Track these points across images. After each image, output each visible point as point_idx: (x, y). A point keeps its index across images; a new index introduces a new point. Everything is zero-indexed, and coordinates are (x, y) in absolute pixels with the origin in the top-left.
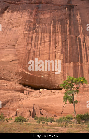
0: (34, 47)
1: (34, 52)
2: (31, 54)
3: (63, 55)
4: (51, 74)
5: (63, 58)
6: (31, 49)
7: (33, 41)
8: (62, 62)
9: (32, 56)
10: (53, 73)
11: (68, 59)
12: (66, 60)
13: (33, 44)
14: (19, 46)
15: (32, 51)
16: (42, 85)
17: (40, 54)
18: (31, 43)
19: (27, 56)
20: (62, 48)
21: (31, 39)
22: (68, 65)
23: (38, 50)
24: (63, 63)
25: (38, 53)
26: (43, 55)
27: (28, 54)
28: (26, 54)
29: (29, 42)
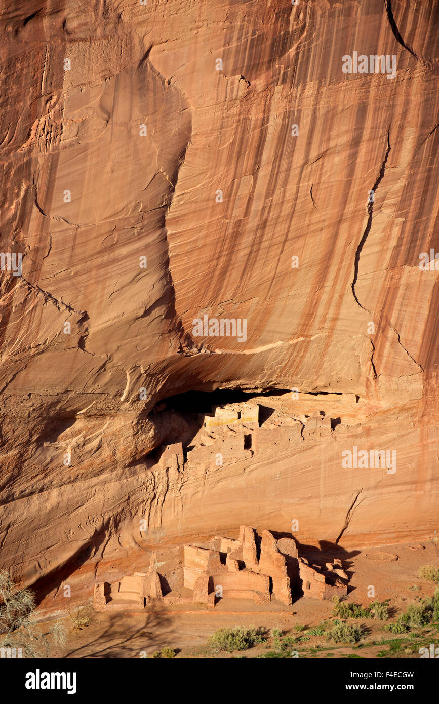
0: (267, 197)
1: (263, 225)
2: (246, 241)
3: (404, 223)
4: (313, 332)
5: (400, 240)
6: (246, 214)
7: (268, 154)
8: (386, 262)
9: (247, 251)
10: (322, 328)
11: (422, 244)
12: (410, 250)
13: (264, 172)
15: (252, 223)
17: (291, 235)
18: (254, 173)
19: (223, 260)
20: (411, 176)
21: (255, 144)
22: (414, 280)
23: (286, 209)
24: (393, 266)
25: (281, 229)
26: (302, 236)
27: (226, 246)
28: (218, 250)
29: (245, 166)
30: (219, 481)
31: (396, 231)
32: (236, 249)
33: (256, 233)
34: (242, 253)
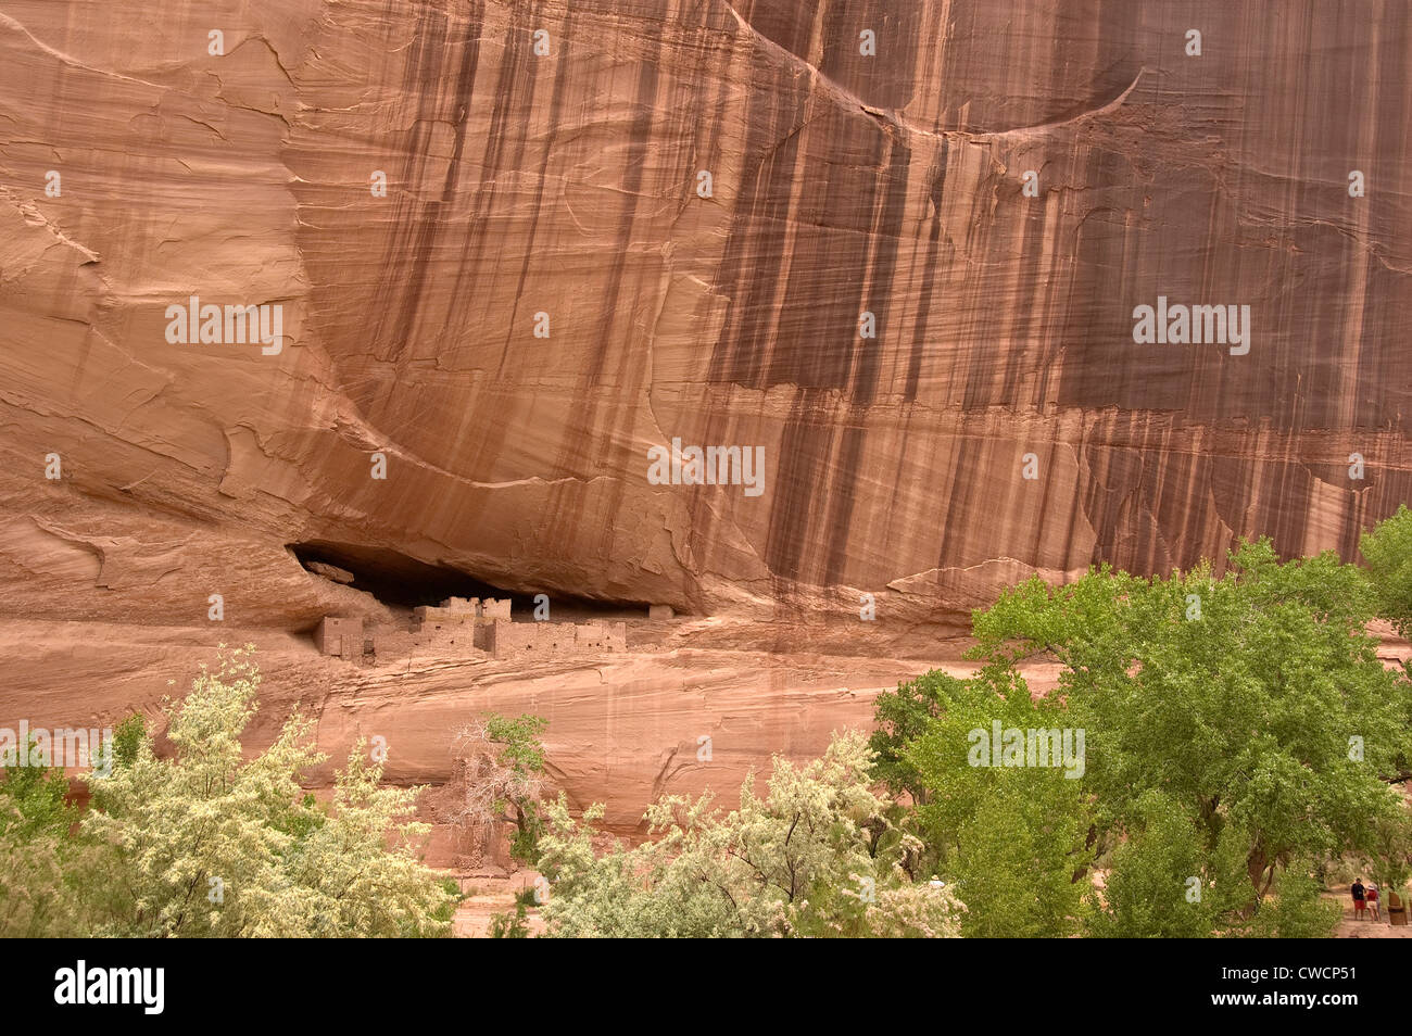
0: (485, 177)
1: (481, 228)
2: (449, 248)
3: (730, 305)
4: (590, 470)
5: (724, 334)
6: (448, 193)
7: (480, 98)
8: (704, 369)
9: (454, 269)
10: (604, 465)
11: (760, 351)
12: (740, 358)
13: (477, 127)
14: (327, 131)
15: (460, 216)
16: (467, 558)
17: (534, 264)
18: (458, 122)
19: (407, 271)
20: (736, 224)
21: (455, 69)
22: (750, 410)
23: (522, 211)
24: (714, 379)
25: (514, 246)
26: (556, 273)
27: (412, 246)
28: (397, 247)
29: (438, 102)
30: (426, 693)
31: (717, 316)
32: (432, 257)
33: (469, 238)
34: (443, 272)
